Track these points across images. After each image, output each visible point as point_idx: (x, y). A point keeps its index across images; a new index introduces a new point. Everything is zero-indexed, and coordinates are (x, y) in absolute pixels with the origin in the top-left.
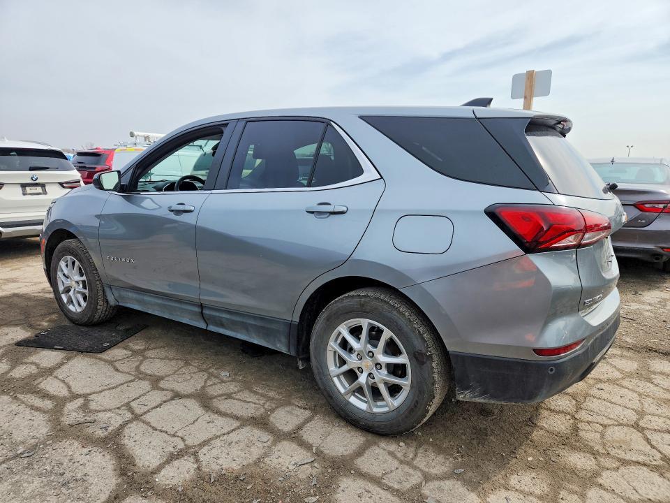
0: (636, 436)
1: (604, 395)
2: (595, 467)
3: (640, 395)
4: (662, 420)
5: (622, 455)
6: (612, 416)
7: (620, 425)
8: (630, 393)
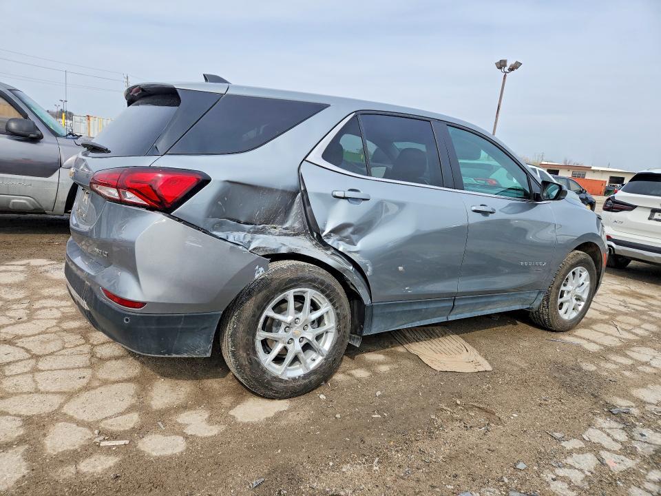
0: (37, 350)
1: (76, 373)
2: (61, 325)
3: (37, 391)
4: (14, 373)
5: (47, 336)
6: (61, 357)
7: (52, 354)
8: (49, 388)
